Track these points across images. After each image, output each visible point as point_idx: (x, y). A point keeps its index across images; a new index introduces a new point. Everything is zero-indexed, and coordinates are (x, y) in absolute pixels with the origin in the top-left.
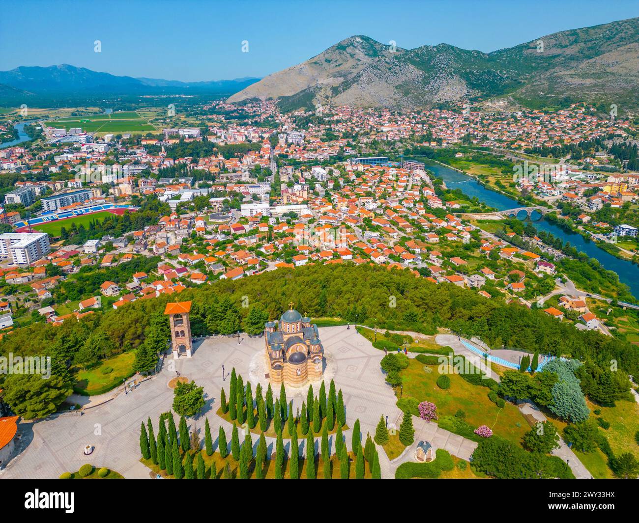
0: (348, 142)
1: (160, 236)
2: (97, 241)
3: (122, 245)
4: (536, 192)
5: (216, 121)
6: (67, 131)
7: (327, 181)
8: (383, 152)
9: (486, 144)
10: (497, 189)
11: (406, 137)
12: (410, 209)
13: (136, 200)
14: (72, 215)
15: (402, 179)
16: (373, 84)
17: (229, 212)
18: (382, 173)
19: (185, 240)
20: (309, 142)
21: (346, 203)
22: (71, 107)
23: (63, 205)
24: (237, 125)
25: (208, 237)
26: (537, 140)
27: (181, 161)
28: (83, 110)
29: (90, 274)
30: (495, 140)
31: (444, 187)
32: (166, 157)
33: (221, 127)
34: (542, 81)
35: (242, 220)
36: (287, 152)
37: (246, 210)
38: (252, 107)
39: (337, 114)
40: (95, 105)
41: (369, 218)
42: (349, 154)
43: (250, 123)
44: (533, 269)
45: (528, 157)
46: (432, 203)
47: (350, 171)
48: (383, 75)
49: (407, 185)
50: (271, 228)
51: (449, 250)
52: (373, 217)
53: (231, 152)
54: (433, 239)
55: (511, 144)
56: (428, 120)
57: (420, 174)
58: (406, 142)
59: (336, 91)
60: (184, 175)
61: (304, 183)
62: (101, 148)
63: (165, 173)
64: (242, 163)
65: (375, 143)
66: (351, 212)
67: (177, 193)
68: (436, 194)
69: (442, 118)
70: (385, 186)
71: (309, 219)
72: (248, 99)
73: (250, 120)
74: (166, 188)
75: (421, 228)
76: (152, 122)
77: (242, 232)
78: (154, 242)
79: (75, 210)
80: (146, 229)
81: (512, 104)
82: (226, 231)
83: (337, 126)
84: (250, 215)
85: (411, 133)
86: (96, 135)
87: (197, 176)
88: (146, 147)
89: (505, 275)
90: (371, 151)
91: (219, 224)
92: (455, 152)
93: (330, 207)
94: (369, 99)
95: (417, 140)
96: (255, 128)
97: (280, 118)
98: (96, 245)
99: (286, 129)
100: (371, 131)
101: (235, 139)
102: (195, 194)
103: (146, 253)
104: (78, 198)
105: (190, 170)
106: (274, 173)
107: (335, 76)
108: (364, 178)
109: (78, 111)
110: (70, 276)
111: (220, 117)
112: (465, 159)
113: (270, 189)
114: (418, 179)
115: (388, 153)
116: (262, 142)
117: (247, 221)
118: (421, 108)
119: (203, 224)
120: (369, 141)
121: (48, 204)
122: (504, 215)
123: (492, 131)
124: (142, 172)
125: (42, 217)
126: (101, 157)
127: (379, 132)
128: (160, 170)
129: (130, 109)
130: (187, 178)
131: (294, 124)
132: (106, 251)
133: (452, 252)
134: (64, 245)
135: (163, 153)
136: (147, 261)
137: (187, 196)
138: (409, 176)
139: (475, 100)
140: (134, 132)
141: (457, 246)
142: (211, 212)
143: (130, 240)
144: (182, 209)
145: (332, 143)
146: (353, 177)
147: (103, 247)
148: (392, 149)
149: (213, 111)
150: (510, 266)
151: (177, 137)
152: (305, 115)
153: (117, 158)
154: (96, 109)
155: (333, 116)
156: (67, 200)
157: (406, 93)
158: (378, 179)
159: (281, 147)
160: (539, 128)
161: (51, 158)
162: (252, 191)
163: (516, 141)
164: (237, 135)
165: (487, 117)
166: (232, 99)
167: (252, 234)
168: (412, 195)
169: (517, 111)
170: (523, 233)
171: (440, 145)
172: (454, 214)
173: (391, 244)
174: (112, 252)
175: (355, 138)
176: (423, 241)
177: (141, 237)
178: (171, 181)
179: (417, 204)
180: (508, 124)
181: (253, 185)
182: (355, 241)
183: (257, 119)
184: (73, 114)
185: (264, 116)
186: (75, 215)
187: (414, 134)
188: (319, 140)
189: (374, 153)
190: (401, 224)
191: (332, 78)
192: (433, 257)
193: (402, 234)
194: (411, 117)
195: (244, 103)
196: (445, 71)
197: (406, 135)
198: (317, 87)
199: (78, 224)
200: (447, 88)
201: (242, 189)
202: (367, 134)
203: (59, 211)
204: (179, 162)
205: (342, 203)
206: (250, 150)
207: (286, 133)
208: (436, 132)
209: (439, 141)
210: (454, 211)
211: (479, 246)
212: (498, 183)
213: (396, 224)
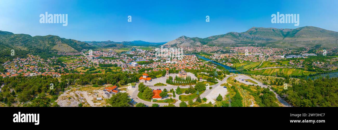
1: (154, 65)
6: (140, 49)
8: (188, 53)
9: (204, 51)
12: (194, 62)
13: (149, 60)
15: (192, 57)
16: (186, 43)
17: (164, 62)
18: (189, 56)
19: (157, 66)
25: (161, 66)
29: (143, 69)
30: (206, 51)
31: (199, 58)
37: (167, 62)
46: (197, 60)
48: (188, 41)
50: (171, 65)
52: (188, 63)
54: (198, 66)
56: (195, 48)
57: (195, 56)
59: (180, 44)
61: (176, 58)
62: (144, 52)
65: (187, 52)
66: (184, 62)
67: (155, 59)
69: (197, 48)
70: (190, 58)
71: (177, 63)
75: (196, 64)
76: (151, 48)
77: (166, 65)
78: (153, 66)
79: (141, 60)
80: (151, 64)
82: (164, 65)
86: (143, 50)
88: (150, 52)
91: (162, 64)
92: (200, 53)
94: (186, 45)
103: (151, 67)
107: (180, 42)
108: (186, 57)
110: (141, 69)
118: (194, 46)
121: (137, 59)
124: (150, 56)
125: (137, 61)
127: (188, 50)
128: (152, 56)
129: (148, 46)
134: (140, 65)
135: (153, 53)
136: (152, 68)
137: (157, 59)
139: (202, 45)
142: (161, 62)
143: (149, 65)
144: (156, 61)
147: (145, 66)
148: (190, 53)
151: (155, 51)
153: (146, 54)
157: (191, 44)
161: (138, 53)
162: (168, 59)
168: (194, 59)
169: (208, 47)
178: (154, 57)
184: (140, 47)
187: (193, 50)
194: (193, 48)
195: (165, 46)
196: (197, 41)
199: (141, 62)
200: (198, 43)
201: (166, 59)
202: (186, 50)
203: (139, 60)
209: (197, 51)
210: (201, 61)
211: (205, 66)
212: (207, 57)
213: (192, 64)
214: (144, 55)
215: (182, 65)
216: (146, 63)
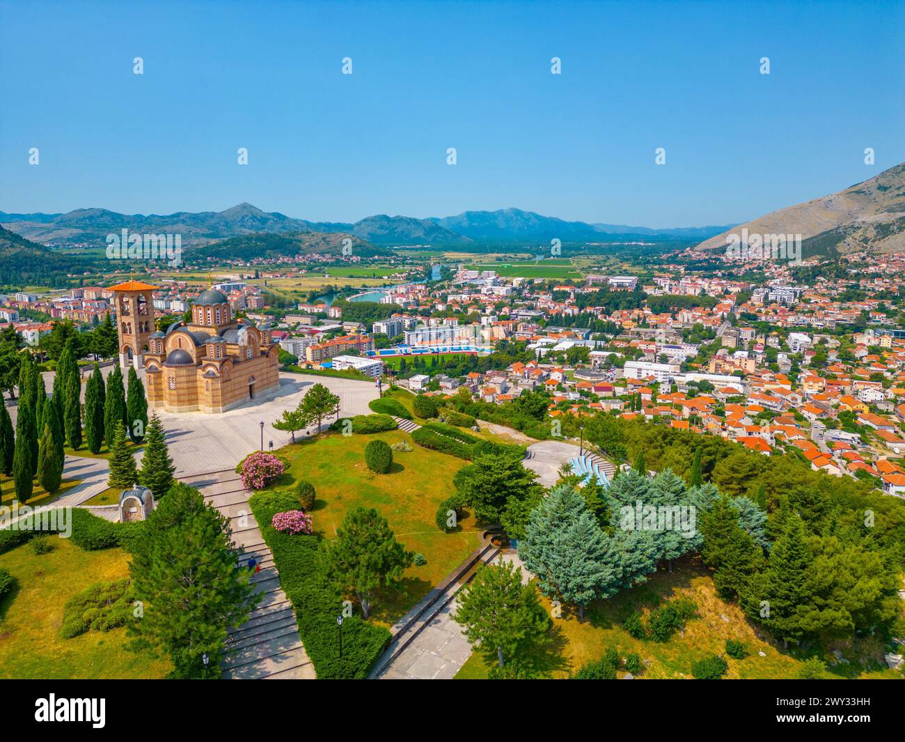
2: (427, 377)
3: (451, 385)
5: (671, 273)
6: (480, 274)
17: (608, 370)
20: (806, 301)
21: (823, 385)
22: (502, 253)
24: (699, 277)
25: (558, 394)
27: (588, 311)
28: (512, 255)
32: (572, 305)
33: (671, 278)
35: (619, 382)
36: (759, 311)
37: (631, 369)
40: (527, 251)
42: (877, 323)
43: (720, 274)
53: (666, 306)
59: (884, 231)
60: (581, 325)
64: (675, 319)
66: (820, 398)
67: (555, 341)
71: (730, 396)
73: (723, 271)
74: (546, 336)
78: (485, 387)
79: (432, 347)
80: (488, 372)
82: (586, 390)
84: (634, 377)
88: (555, 293)
91: (582, 381)
96: (723, 281)
97: (773, 270)
98: (423, 381)
99: (775, 284)
101: (684, 292)
102: (577, 346)
108: (886, 356)
111: (680, 267)
113: (696, 353)
116: (723, 298)
117: (625, 384)
119: (561, 378)
121: (409, 337)
124: (530, 318)
125: (395, 350)
126: (496, 300)
130: (582, 329)
131: (793, 278)
135: (570, 301)
140: (552, 279)
142: (583, 367)
143: (463, 382)
145: (848, 304)
146: (862, 353)
147: (430, 384)
149: (673, 260)
154: (527, 255)
155: (867, 267)
159: (752, 305)
162: (665, 351)
164: (690, 287)
166: (704, 245)
167: (621, 399)
174: (435, 391)
177: (475, 381)
178: (559, 330)
181: (671, 345)
183: (734, 271)
184: (499, 259)
185: (747, 267)
188: (827, 300)
195: (722, 250)
201: (650, 347)
203: (417, 346)
204: (586, 311)
205: (813, 384)
207: (771, 288)
214: (488, 310)
216: (455, 367)
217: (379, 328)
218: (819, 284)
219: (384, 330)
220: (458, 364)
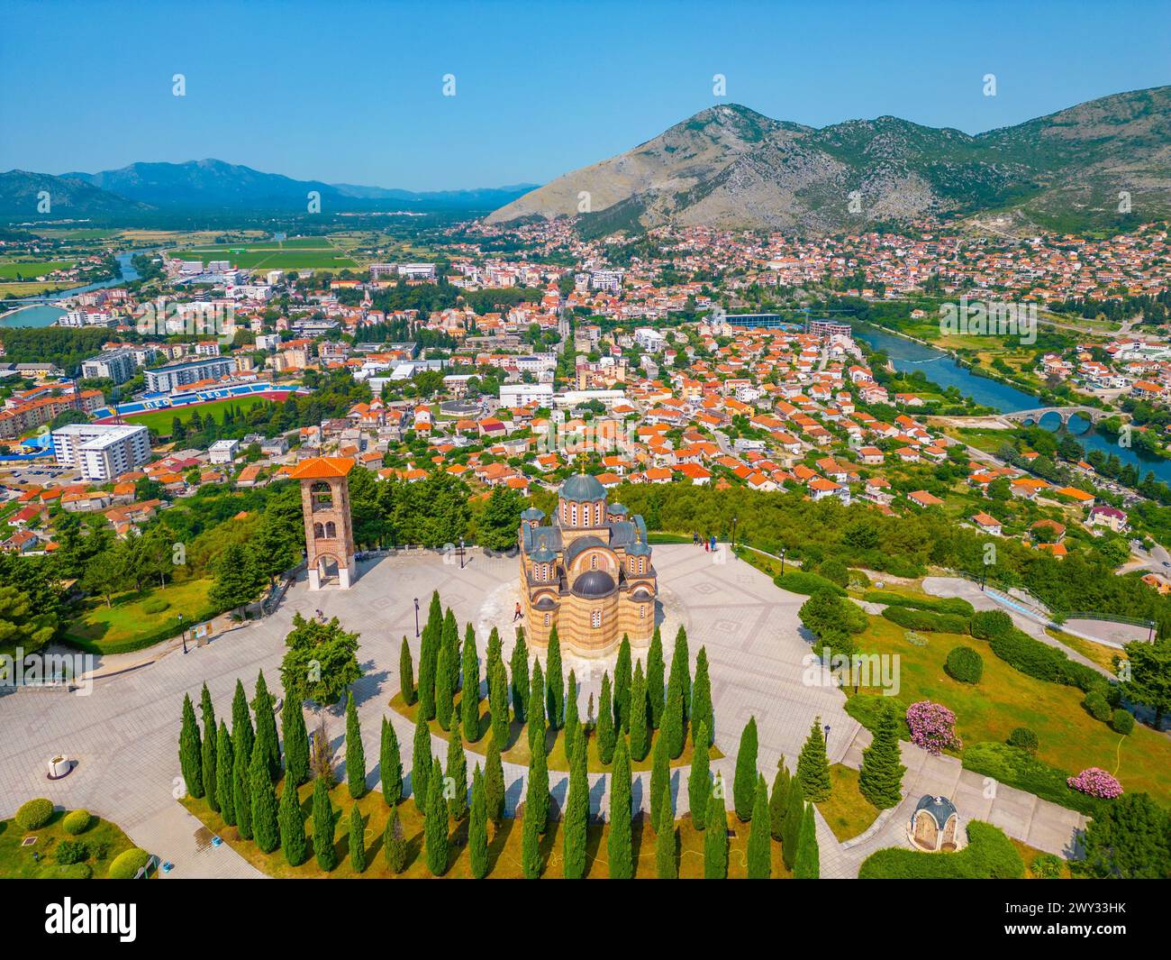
0: (704, 288)
1: (349, 437)
2: (234, 442)
3: (278, 450)
4: (1077, 381)
5: (466, 255)
6: (205, 266)
7: (663, 352)
8: (771, 307)
10: (996, 374)
11: (815, 280)
12: (825, 403)
13: (311, 378)
14: (196, 399)
15: (809, 350)
16: (754, 187)
17: (478, 399)
18: (769, 341)
19: (393, 445)
20: (630, 287)
21: (700, 388)
22: (218, 229)
23: (182, 381)
24: (502, 260)
25: (437, 441)
26: (1074, 288)
27: (398, 316)
28: (237, 234)
29: (214, 499)
30: (990, 287)
31: (890, 368)
32: (372, 309)
33: (472, 263)
34: (1079, 184)
35: (501, 414)
36: (590, 303)
37: (509, 396)
38: (529, 231)
39: (684, 241)
40: (256, 227)
41: (743, 415)
42: (706, 308)
43: (525, 256)
44: (1082, 521)
45: (1057, 318)
46: (868, 393)
47: (707, 336)
48: (772, 171)
49: (818, 362)
51: (905, 477)
52: (753, 414)
53: (488, 302)
54: (872, 457)
55: (1023, 294)
56: (857, 252)
57: (843, 343)
58: (814, 288)
59: (683, 200)
60: (402, 339)
61: (619, 355)
62: (259, 293)
63: (366, 335)
64: (506, 321)
65: (754, 291)
66: (709, 405)
67: (386, 366)
68: (874, 379)
69: (883, 248)
70: (774, 362)
71: (626, 414)
72: (523, 217)
73: (526, 252)
74: (367, 359)
75: (848, 438)
76: (352, 253)
77: (500, 433)
78: (337, 446)
79: (203, 392)
80: (324, 423)
81: (1020, 223)
82: (470, 430)
83: (684, 260)
84: (516, 405)
85: (825, 273)
86: (254, 272)
87: (423, 340)
88: (338, 292)
89: (1022, 529)
90: (747, 305)
91: (458, 419)
92: (911, 308)
93: (668, 396)
94: (746, 215)
95: (837, 286)
96: (533, 266)
97: (580, 249)
98: (232, 449)
99: (589, 267)
100: (747, 269)
101: (498, 283)
102: (419, 370)
104: (210, 372)
105: (413, 330)
106: (564, 339)
107: (682, 176)
108: (735, 347)
109: (227, 235)
110: (178, 501)
111: (473, 247)
112: (929, 321)
113: (555, 363)
114: (840, 351)
115: (779, 308)
116: (546, 288)
117: (510, 416)
118: (844, 230)
119: (429, 418)
120: (743, 285)
121: (156, 379)
122: (1014, 421)
123: (982, 271)
124: (327, 333)
125: (143, 402)
126: (257, 308)
127: (762, 271)
128: (358, 330)
129: (316, 233)
130: (406, 344)
131: (605, 259)
132: (249, 460)
133: (911, 481)
134: (176, 449)
135: (367, 302)
137: (403, 371)
138: (822, 347)
139: (949, 216)
140: (319, 270)
141: (920, 473)
142: (445, 399)
143: (294, 443)
144: (392, 392)
145: (673, 289)
146: (713, 346)
147: (244, 453)
148: (788, 301)
149: (460, 237)
150: (1032, 512)
151: (395, 276)
152: (625, 243)
153: (286, 309)
154: (259, 233)
155: (677, 244)
156: (191, 374)
157: (816, 204)
158: (761, 350)
159: (579, 295)
160: (1078, 266)
162: (522, 365)
163: (1031, 289)
164: (501, 275)
165: (973, 247)
166: (495, 217)
167: (519, 437)
168: (829, 378)
169: (1031, 237)
170: (1055, 453)
171: (881, 296)
172: (913, 416)
173: (788, 464)
174: (259, 462)
175: (717, 280)
176: (852, 460)
177: (314, 438)
178: (377, 348)
179: (838, 396)
180: (1015, 259)
181: (524, 356)
182: (716, 455)
183: (538, 250)
184: (219, 240)
185: (551, 246)
186: (201, 400)
187: (829, 276)
188: (650, 285)
189: (753, 309)
190: (807, 429)
191: (677, 179)
192: (872, 489)
193: (810, 447)
194: (825, 245)
195: (517, 224)
196: (891, 164)
197: (814, 276)
198: (649, 195)
199: (203, 415)
200: (893, 196)
201: (505, 363)
202: (740, 273)
203: (175, 392)
204: (395, 317)
205: (690, 388)
206: (522, 300)
207: (590, 273)
208: (873, 273)
209: (879, 288)
210: (912, 410)
211: (965, 473)
212: (997, 364)
213: (797, 428)
214: (256, 325)
215: (675, 434)
216: (267, 421)
217: (93, 370)
218: (635, 265)
219: (104, 372)
220: (271, 417)
